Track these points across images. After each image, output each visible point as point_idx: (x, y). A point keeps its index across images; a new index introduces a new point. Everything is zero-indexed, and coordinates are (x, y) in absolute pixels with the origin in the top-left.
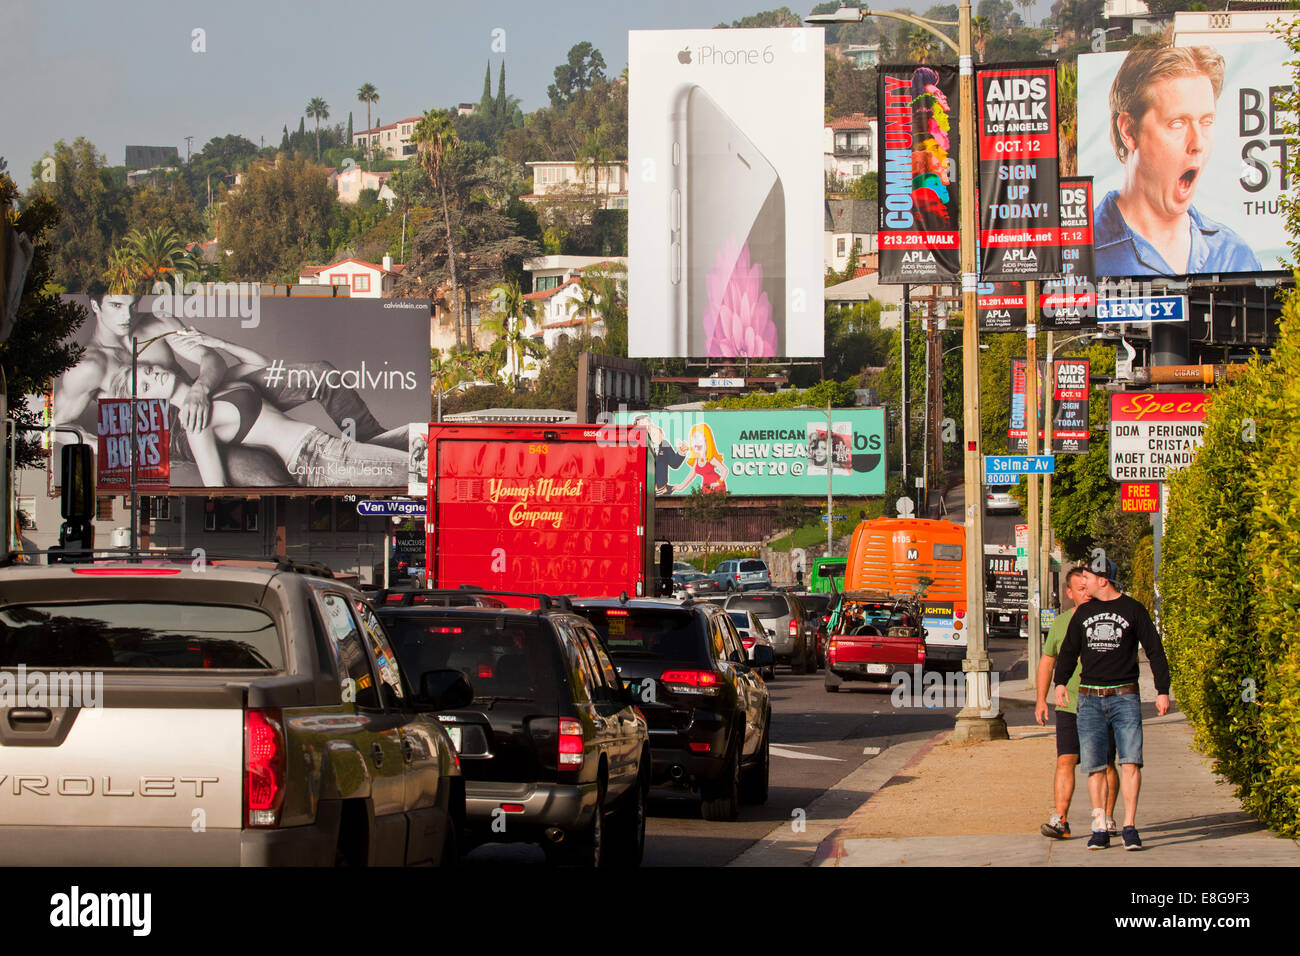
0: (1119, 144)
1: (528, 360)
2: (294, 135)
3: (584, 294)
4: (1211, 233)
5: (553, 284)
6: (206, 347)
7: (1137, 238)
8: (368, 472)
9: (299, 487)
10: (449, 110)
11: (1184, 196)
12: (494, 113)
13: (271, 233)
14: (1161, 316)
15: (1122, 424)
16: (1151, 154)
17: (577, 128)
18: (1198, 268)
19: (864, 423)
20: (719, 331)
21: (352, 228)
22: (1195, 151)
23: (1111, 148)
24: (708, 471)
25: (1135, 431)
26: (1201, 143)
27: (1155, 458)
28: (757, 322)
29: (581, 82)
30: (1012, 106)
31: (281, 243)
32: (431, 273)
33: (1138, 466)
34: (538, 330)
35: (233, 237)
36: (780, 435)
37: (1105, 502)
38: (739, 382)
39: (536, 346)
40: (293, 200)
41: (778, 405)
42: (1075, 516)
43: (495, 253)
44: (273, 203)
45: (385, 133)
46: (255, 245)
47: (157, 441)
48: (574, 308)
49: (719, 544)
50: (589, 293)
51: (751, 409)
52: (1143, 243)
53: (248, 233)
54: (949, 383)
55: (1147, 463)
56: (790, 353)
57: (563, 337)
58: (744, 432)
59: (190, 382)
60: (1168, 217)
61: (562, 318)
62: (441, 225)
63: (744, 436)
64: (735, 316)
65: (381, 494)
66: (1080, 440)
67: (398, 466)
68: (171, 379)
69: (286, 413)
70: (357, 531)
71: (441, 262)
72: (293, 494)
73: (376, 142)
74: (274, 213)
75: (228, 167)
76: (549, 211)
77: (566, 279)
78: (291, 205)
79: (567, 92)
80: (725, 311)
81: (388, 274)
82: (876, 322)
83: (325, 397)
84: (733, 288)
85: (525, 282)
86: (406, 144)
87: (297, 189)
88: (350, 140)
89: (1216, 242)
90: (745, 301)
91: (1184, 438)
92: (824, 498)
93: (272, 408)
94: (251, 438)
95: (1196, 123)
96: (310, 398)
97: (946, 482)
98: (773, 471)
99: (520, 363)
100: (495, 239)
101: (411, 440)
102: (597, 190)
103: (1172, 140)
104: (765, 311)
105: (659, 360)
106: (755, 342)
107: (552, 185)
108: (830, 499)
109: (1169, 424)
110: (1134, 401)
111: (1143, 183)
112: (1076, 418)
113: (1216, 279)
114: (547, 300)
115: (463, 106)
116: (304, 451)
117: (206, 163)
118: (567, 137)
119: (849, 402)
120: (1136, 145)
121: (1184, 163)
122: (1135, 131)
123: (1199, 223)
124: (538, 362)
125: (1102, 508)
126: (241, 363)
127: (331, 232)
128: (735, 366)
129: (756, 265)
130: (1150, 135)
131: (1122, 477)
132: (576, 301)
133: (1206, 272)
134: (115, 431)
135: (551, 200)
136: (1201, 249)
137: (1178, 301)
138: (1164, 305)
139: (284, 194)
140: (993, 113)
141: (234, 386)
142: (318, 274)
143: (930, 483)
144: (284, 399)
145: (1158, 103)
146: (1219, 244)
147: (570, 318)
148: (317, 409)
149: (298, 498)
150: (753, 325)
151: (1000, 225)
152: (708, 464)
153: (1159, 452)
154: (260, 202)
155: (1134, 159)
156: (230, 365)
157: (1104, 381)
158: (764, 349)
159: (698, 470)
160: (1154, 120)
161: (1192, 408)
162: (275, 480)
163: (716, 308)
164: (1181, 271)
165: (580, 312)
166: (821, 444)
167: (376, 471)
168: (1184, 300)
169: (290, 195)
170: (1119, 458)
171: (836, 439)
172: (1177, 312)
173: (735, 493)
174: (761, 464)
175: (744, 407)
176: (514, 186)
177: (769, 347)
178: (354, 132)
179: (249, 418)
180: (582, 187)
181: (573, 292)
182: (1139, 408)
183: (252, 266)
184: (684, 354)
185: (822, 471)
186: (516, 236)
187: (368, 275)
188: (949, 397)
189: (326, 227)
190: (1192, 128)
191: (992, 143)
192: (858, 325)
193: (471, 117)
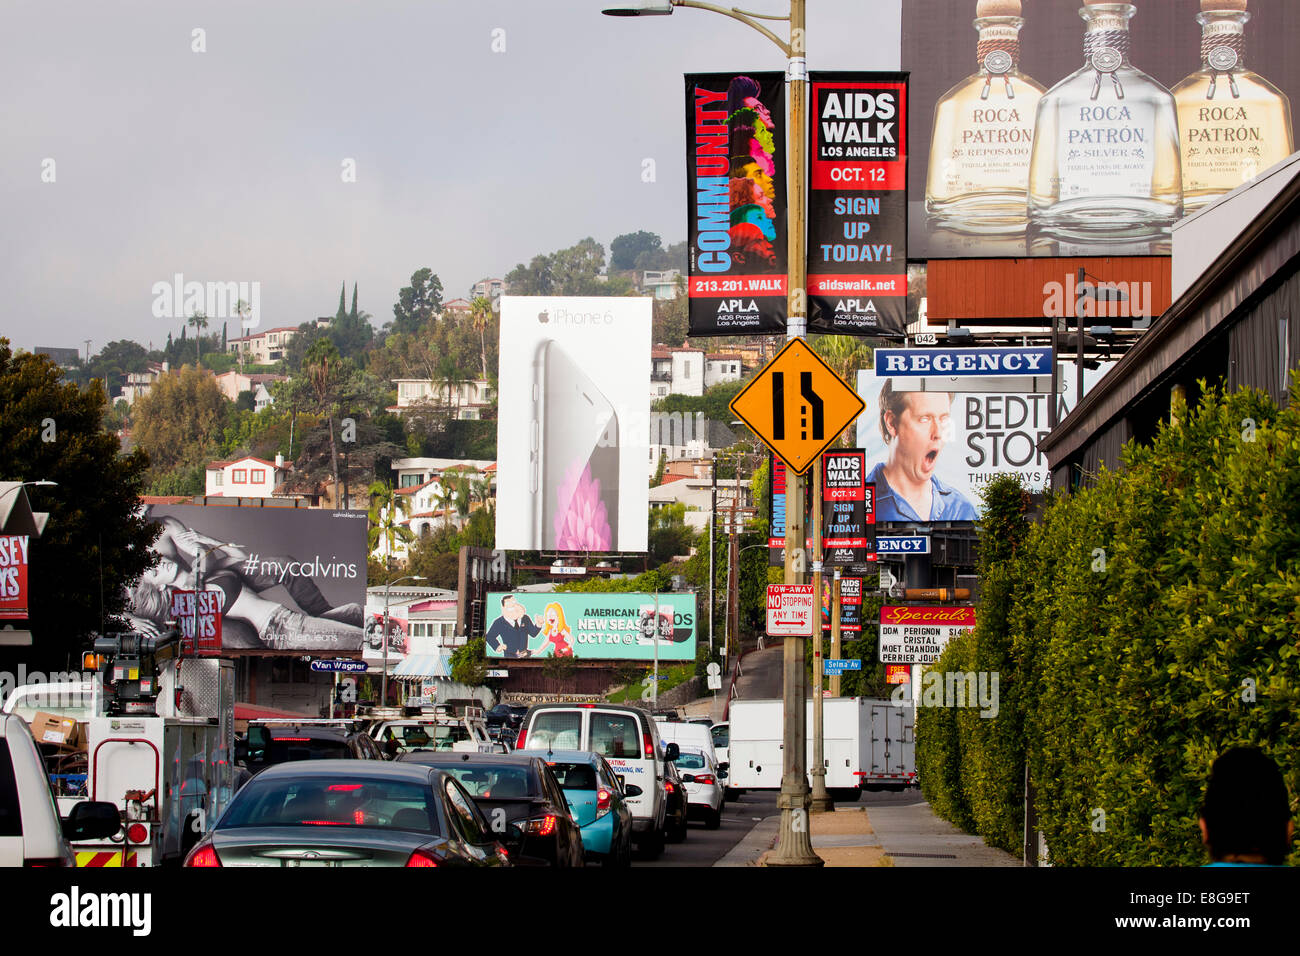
0: (885, 431)
1: (398, 543)
2: (177, 341)
3: (445, 492)
4: (946, 494)
5: (414, 482)
6: (200, 544)
7: (897, 496)
8: (319, 639)
9: (267, 649)
10: (310, 323)
11: (928, 468)
12: (348, 326)
13: (176, 430)
14: (912, 549)
15: (887, 626)
16: (907, 439)
17: (429, 349)
18: (937, 517)
19: (681, 605)
20: (566, 531)
21: (243, 428)
22: (936, 438)
23: (879, 434)
24: (559, 640)
25: (896, 631)
26: (940, 433)
27: (908, 649)
28: (596, 524)
29: (422, 302)
30: (841, 472)
31: (184, 440)
32: (317, 470)
33: (897, 654)
34: (407, 519)
35: (144, 433)
36: (614, 613)
37: (869, 672)
38: (582, 570)
39: (404, 532)
40: (195, 404)
41: (613, 589)
42: (847, 682)
43: (369, 455)
44: (178, 405)
45: (255, 341)
46: (162, 441)
47: (213, 620)
48: (436, 502)
49: (567, 695)
50: (448, 490)
51: (592, 592)
52: (900, 499)
53: (157, 429)
54: (743, 574)
55: (903, 652)
56: (621, 548)
57: (426, 526)
58: (587, 610)
59: (189, 570)
60: (917, 482)
61: (425, 510)
62: (326, 432)
63: (587, 613)
64: (580, 519)
65: (330, 656)
66: (855, 631)
67: (342, 634)
68: (175, 567)
69: (261, 594)
70: (308, 682)
71: (325, 461)
72: (265, 655)
73: (247, 348)
74: (179, 414)
75: (124, 367)
76: (411, 420)
77: (426, 479)
78: (193, 408)
79: (410, 310)
80: (571, 515)
81: (281, 469)
82: (681, 520)
83: (288, 582)
84: (578, 497)
85: (391, 478)
86: (273, 351)
87: (199, 395)
88: (224, 345)
89: (949, 500)
90: (587, 507)
91: (927, 636)
92: (653, 662)
93: (249, 590)
94: (233, 612)
95: (937, 420)
96: (277, 583)
97: (741, 650)
98: (609, 640)
99: (392, 544)
100: (370, 444)
101: (366, 617)
102: (450, 403)
103: (920, 431)
104: (602, 516)
105: (520, 552)
106: (595, 540)
107: (414, 399)
108: (656, 662)
109: (917, 627)
110: (895, 611)
111: (900, 458)
112: (852, 616)
113: (949, 526)
114: (413, 494)
115: (321, 319)
116: (272, 622)
117: (103, 363)
118: (422, 356)
119: (667, 589)
120: (897, 432)
121: (929, 446)
122: (896, 423)
123: (938, 487)
124: (406, 545)
125: (867, 676)
126: (227, 556)
127: (225, 431)
128: (578, 557)
129: (596, 481)
130: (906, 426)
131: (886, 660)
132: (437, 497)
133: (942, 519)
134: (184, 613)
135: (412, 411)
136: (939, 505)
137: (924, 540)
138: (914, 542)
139: (188, 399)
140: (832, 475)
141: (221, 573)
142: (223, 469)
143: (729, 651)
144: (258, 582)
145: (912, 405)
146: (952, 501)
147: (432, 509)
148: (283, 591)
149: (268, 658)
150: (593, 526)
151: (833, 536)
152: (559, 634)
153: (911, 645)
154: (168, 405)
155: (895, 442)
156: (219, 558)
157: (871, 590)
158: (602, 545)
159: (552, 639)
160: (909, 415)
161: (932, 616)
162: (249, 644)
163: (564, 513)
164: (925, 518)
165: (440, 506)
166: (650, 621)
167: (325, 638)
168: (928, 539)
169: (192, 399)
170: (885, 648)
171: (662, 618)
172: (923, 547)
173: (581, 656)
174: (600, 634)
175: (586, 590)
176: (381, 398)
177: (605, 543)
178: (228, 338)
179: (232, 597)
180: (438, 401)
181: (435, 489)
182: (899, 616)
183: (160, 458)
184: (539, 548)
185: (650, 642)
186: (386, 441)
187: (264, 470)
188: (743, 584)
189: (222, 427)
190: (934, 421)
191: (830, 492)
192: (667, 522)
193: (329, 329)
